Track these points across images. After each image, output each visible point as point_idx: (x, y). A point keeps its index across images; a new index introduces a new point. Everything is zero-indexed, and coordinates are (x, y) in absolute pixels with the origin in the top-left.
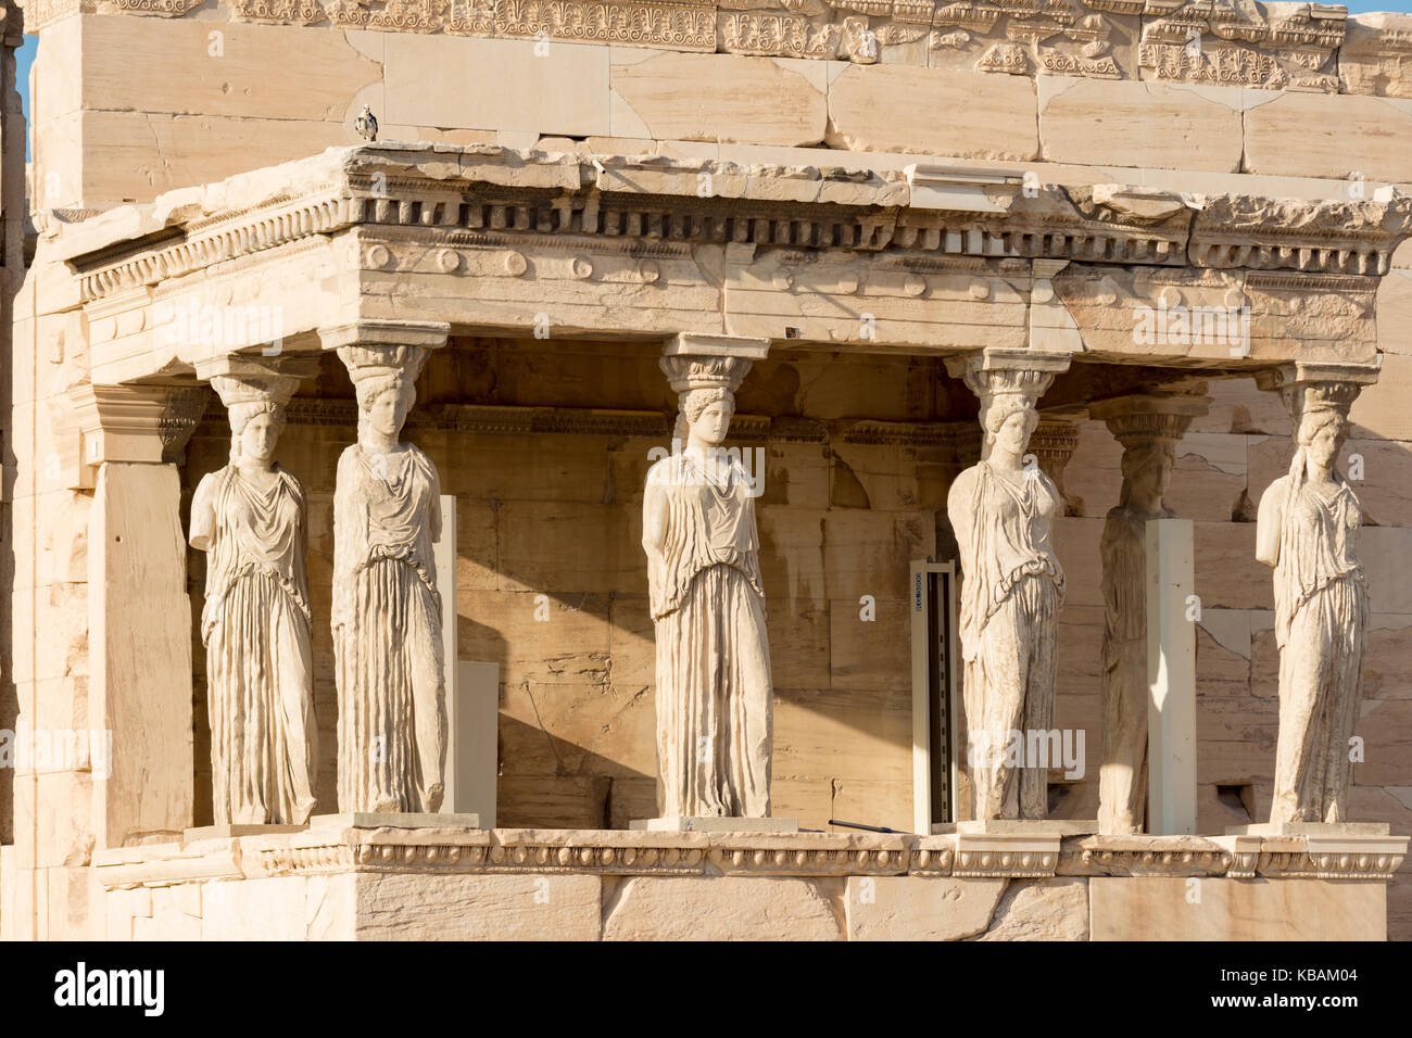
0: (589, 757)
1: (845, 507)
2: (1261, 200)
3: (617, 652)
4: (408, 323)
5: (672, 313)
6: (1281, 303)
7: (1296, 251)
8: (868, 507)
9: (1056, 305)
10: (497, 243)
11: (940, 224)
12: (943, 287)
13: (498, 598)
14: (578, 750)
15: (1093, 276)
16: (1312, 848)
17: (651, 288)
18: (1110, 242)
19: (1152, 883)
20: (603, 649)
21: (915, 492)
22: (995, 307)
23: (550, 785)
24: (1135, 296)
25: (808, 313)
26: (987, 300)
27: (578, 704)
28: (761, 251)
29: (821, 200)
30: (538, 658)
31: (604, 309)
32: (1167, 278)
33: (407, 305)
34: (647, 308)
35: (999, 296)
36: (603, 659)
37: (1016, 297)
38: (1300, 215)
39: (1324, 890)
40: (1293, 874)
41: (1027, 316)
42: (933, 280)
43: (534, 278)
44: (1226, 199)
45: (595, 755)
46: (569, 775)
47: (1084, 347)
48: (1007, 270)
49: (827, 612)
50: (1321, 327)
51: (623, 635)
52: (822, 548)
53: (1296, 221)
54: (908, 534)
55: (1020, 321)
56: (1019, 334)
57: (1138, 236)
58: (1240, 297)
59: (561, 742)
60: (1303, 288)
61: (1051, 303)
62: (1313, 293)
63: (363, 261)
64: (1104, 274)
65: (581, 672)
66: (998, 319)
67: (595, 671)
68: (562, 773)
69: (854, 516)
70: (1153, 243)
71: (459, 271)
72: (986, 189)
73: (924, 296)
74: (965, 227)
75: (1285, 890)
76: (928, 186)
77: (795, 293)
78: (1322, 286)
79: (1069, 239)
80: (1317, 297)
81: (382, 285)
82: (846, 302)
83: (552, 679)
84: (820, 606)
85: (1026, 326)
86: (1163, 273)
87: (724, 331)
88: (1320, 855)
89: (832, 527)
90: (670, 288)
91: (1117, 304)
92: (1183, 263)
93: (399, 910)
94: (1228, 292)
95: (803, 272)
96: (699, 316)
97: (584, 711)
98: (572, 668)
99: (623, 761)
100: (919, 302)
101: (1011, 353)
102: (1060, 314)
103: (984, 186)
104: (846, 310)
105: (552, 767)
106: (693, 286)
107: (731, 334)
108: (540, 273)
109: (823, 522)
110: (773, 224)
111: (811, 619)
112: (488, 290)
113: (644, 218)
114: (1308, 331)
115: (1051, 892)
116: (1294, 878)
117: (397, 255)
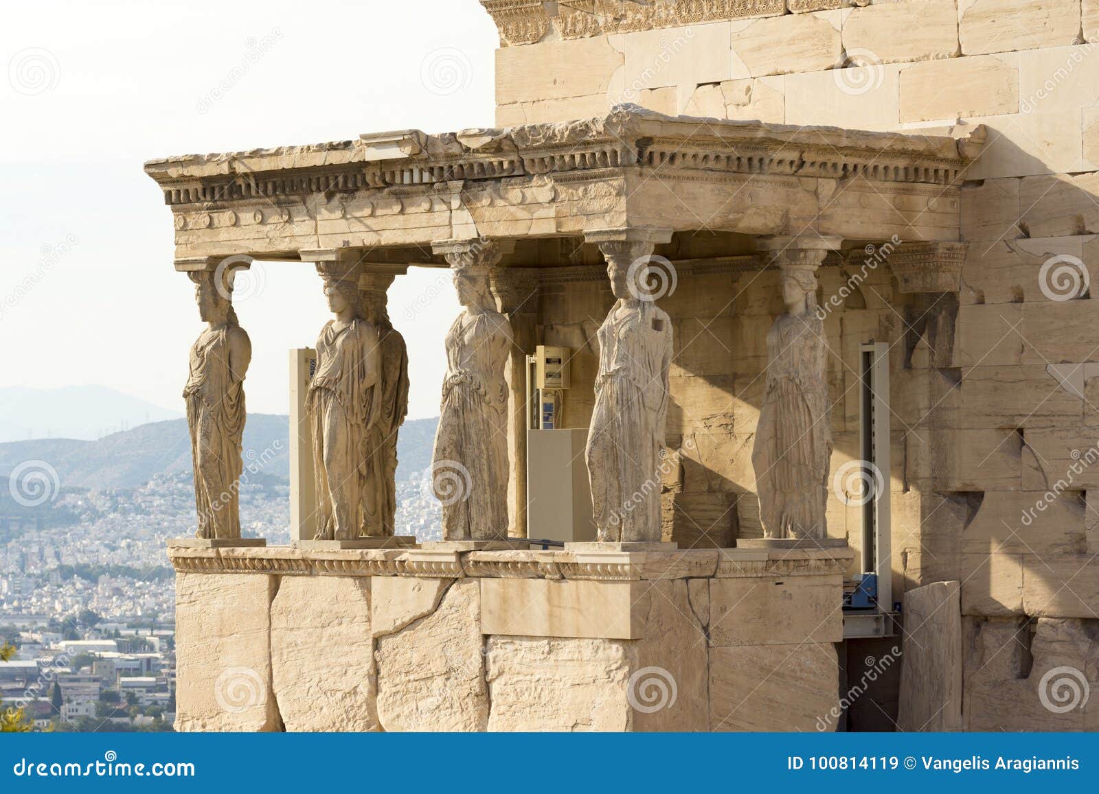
0: (724, 480)
1: (852, 308)
2: (542, 126)
3: (738, 412)
4: (190, 259)
5: (298, 239)
6: (574, 192)
7: (573, 157)
8: (864, 307)
9: (463, 209)
10: (224, 207)
11: (399, 167)
12: (412, 205)
13: (681, 381)
14: (718, 476)
15: (480, 188)
16: (580, 560)
17: (287, 224)
18: (481, 165)
19: (511, 582)
20: (730, 411)
21: (891, 296)
22: (436, 215)
23: (705, 498)
24: (501, 198)
25: (353, 230)
26: (430, 210)
27: (718, 446)
28: (330, 196)
29: (326, 164)
30: (700, 418)
31: (268, 240)
32: (516, 184)
33: (193, 248)
34: (286, 237)
35: (437, 207)
36: (731, 417)
37: (444, 207)
38: (563, 133)
39: (597, 588)
40: (579, 577)
41: (451, 218)
42: (406, 202)
43: (240, 226)
44: (522, 129)
45: (726, 479)
46: (714, 492)
47: (479, 235)
48: (439, 190)
49: (843, 380)
50: (596, 206)
51: (740, 402)
52: (841, 337)
53: (562, 138)
54: (886, 323)
55: (447, 222)
56: (446, 230)
57: (492, 160)
58: (551, 191)
59: (710, 471)
60: (585, 179)
61: (459, 208)
62: (591, 183)
63: (175, 226)
64: (487, 186)
65: (721, 425)
66: (437, 221)
67: (727, 425)
68: (711, 491)
69: (858, 313)
70: (501, 163)
71: (210, 226)
72: (399, 144)
73: (402, 212)
74: (410, 167)
75: (577, 586)
76: (373, 147)
77: (347, 219)
78: (595, 177)
79: (461, 166)
80: (593, 185)
81: (183, 239)
82: (369, 221)
83: (706, 431)
84: (839, 376)
85: (450, 224)
86: (513, 181)
87: (319, 247)
88: (586, 564)
89: (846, 322)
90: (296, 223)
91: (492, 204)
92: (522, 173)
93: (191, 594)
94: (546, 188)
95: (350, 205)
96: (308, 238)
97: (721, 450)
98: (715, 422)
99: (740, 483)
100: (401, 217)
101: (440, 243)
102: (465, 215)
103: (397, 142)
104: (367, 226)
105: (705, 488)
106: (304, 221)
107: (322, 248)
108: (242, 222)
109: (841, 320)
110: (327, 178)
111: (835, 385)
112: (223, 235)
113: (274, 183)
114: (589, 209)
115: (464, 587)
116: (581, 579)
117: (188, 220)
